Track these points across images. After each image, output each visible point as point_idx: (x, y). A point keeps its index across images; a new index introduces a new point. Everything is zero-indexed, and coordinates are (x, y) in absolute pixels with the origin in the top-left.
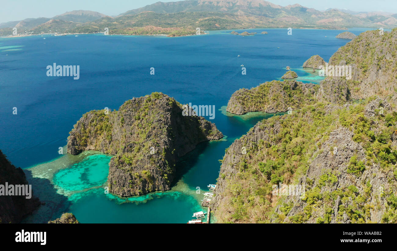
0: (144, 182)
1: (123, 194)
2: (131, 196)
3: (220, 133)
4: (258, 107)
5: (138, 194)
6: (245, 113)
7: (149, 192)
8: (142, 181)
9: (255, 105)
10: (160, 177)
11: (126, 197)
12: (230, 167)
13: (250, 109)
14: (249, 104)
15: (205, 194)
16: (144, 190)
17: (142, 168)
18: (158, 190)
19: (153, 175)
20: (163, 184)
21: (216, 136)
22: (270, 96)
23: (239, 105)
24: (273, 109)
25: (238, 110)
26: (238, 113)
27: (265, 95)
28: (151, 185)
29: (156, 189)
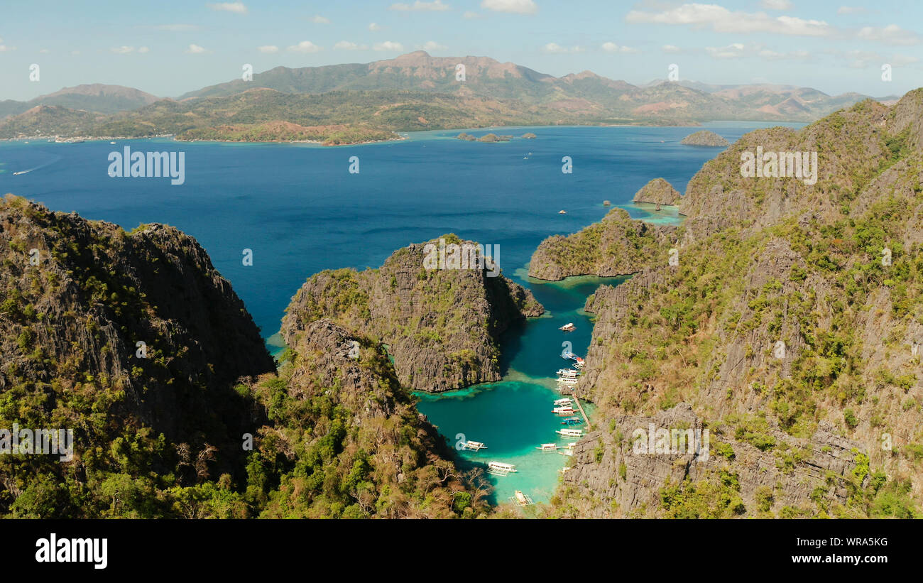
0: (466, 368)
1: (435, 388)
2: (447, 390)
3: (540, 305)
4: (584, 268)
5: (457, 387)
6: (563, 278)
7: (472, 384)
8: (462, 366)
9: (578, 263)
10: (488, 359)
11: (439, 392)
12: (610, 325)
13: (571, 271)
14: (568, 262)
15: (558, 380)
16: (465, 380)
17: (459, 347)
18: (484, 382)
19: (477, 357)
20: (492, 370)
21: (534, 309)
22: (604, 249)
23: (553, 264)
24: (610, 269)
25: (552, 272)
26: (551, 278)
27: (593, 246)
28: (474, 373)
29: (482, 380)
